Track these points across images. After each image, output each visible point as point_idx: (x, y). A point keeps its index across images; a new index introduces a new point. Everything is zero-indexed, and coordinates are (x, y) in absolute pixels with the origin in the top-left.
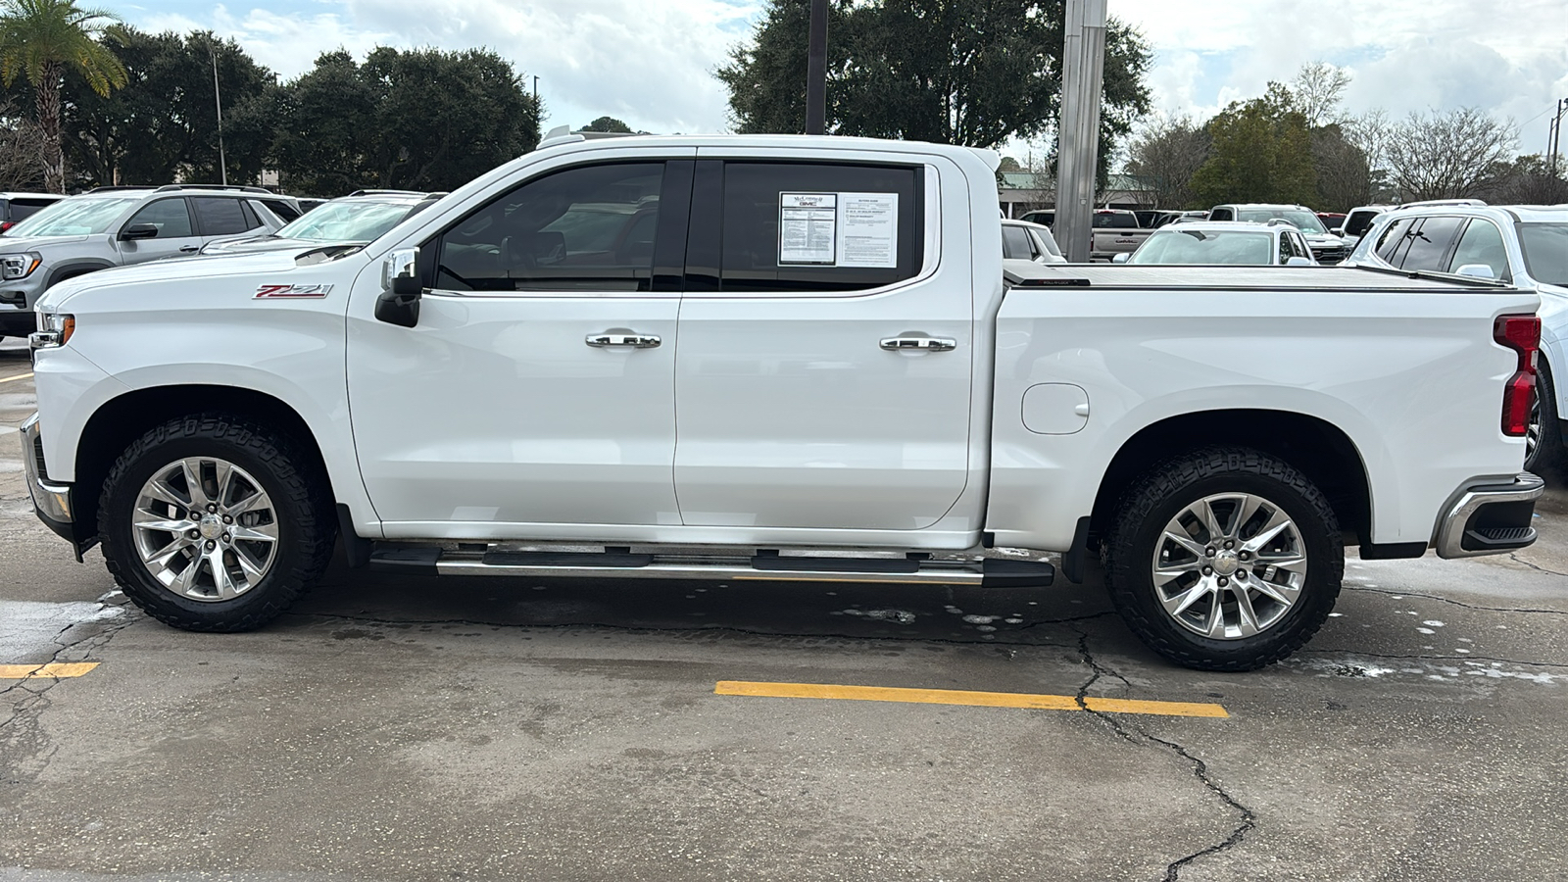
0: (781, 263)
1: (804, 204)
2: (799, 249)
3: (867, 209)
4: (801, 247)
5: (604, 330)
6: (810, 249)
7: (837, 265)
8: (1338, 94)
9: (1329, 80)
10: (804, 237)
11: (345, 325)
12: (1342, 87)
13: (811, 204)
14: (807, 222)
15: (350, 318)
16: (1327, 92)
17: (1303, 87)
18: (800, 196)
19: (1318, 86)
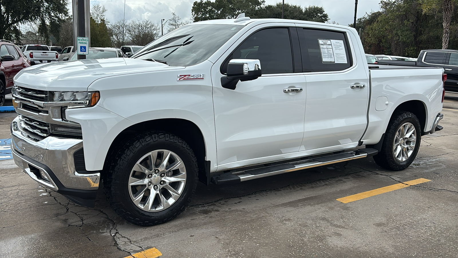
0: (323, 62)
1: (324, 43)
2: (326, 58)
3: (338, 45)
4: (327, 57)
5: (288, 87)
6: (329, 58)
7: (335, 63)
8: (104, 14)
9: (101, 9)
10: (327, 54)
11: (212, 91)
12: (105, 12)
13: (326, 43)
14: (326, 49)
15: (214, 87)
16: (101, 13)
17: (94, 11)
18: (323, 41)
19: (98, 11)
